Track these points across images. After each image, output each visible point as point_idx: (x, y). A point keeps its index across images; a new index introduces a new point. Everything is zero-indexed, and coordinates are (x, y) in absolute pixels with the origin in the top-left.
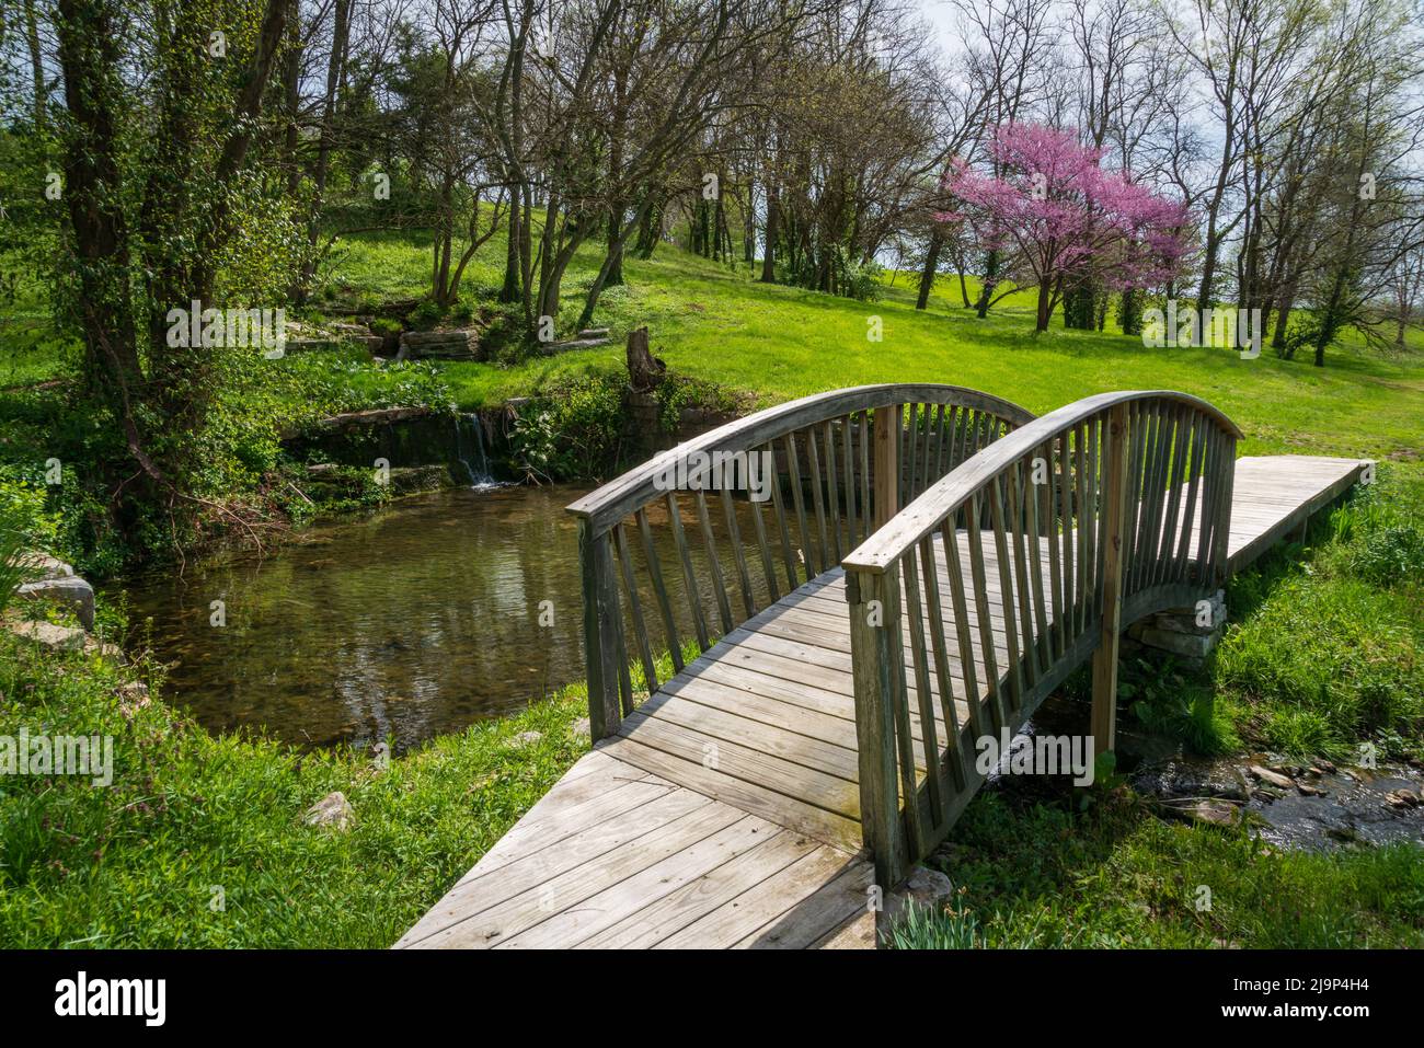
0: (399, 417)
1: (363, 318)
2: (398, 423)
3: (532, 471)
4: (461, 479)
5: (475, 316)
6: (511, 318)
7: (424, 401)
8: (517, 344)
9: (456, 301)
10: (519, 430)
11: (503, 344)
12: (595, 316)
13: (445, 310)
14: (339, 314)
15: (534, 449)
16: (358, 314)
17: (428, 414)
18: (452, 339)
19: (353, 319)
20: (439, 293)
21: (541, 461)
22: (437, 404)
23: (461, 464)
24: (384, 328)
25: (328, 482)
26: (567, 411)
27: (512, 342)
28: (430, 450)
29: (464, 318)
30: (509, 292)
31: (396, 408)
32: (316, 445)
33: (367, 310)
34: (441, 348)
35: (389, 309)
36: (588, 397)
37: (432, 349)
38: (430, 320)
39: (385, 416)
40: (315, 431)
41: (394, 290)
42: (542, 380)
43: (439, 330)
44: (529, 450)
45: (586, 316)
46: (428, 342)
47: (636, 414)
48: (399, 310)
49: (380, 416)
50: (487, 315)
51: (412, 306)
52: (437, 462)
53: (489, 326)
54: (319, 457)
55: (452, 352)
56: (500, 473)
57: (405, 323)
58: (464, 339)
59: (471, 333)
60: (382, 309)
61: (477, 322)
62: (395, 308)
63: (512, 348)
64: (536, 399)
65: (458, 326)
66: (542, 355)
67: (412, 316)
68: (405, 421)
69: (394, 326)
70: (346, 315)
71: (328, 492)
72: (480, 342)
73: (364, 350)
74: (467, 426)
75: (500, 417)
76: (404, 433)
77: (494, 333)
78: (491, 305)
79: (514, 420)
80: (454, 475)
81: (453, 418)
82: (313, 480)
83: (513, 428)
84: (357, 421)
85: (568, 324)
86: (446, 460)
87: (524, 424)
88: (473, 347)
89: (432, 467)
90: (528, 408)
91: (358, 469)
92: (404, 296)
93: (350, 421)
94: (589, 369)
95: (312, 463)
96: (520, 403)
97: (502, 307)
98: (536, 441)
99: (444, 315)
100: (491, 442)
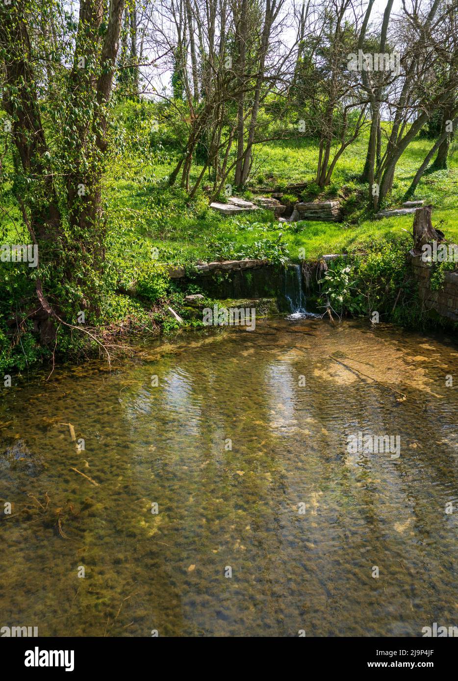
0: (247, 266)
1: (276, 194)
2: (246, 270)
3: (330, 308)
4: (285, 308)
5: (340, 192)
6: (362, 194)
7: (265, 256)
8: (362, 211)
9: (329, 183)
10: (327, 278)
11: (354, 211)
12: (417, 192)
13: (322, 189)
14: (263, 192)
15: (335, 292)
16: (274, 192)
17: (267, 264)
18: (323, 207)
19: (269, 195)
20: (320, 178)
21: (338, 301)
22: (274, 258)
23: (286, 299)
24: (287, 200)
25: (194, 307)
26: (364, 266)
27: (359, 209)
28: (266, 288)
29: (333, 194)
30: (365, 177)
31: (247, 260)
32: (194, 282)
33: (279, 190)
34: (316, 213)
35: (292, 188)
36: (379, 257)
37: (311, 213)
38: (313, 195)
39: (238, 265)
40: (193, 273)
41: (297, 176)
42: (352, 241)
43: (316, 201)
44: (331, 293)
45: (410, 192)
46: (309, 209)
47: (415, 271)
48: (296, 189)
49: (235, 265)
50: (348, 191)
51: (304, 186)
52: (270, 296)
53: (347, 199)
54: (195, 289)
55: (322, 215)
56: (310, 307)
57: (299, 197)
58: (329, 207)
59: (335, 204)
60: (288, 189)
61: (340, 196)
62: (296, 188)
63: (358, 213)
64: (343, 256)
65: (328, 199)
66: (375, 219)
67: (304, 193)
68: (251, 269)
69: (293, 198)
70: (268, 192)
71: (192, 314)
72: (339, 209)
73: (271, 214)
74: (292, 273)
75: (316, 269)
76: (249, 276)
77: (350, 203)
78: (351, 185)
79: (324, 271)
80: (279, 306)
81: (283, 267)
82: (186, 305)
83: (323, 276)
84: (220, 268)
85: (397, 197)
86: (276, 295)
87: (331, 274)
88: (335, 212)
89: (265, 300)
90: (337, 262)
91: (213, 300)
92: (302, 181)
93: (216, 267)
94: (386, 235)
95: (190, 294)
96: (331, 258)
97: (358, 187)
98: (337, 287)
99: (321, 192)
100: (307, 285)
